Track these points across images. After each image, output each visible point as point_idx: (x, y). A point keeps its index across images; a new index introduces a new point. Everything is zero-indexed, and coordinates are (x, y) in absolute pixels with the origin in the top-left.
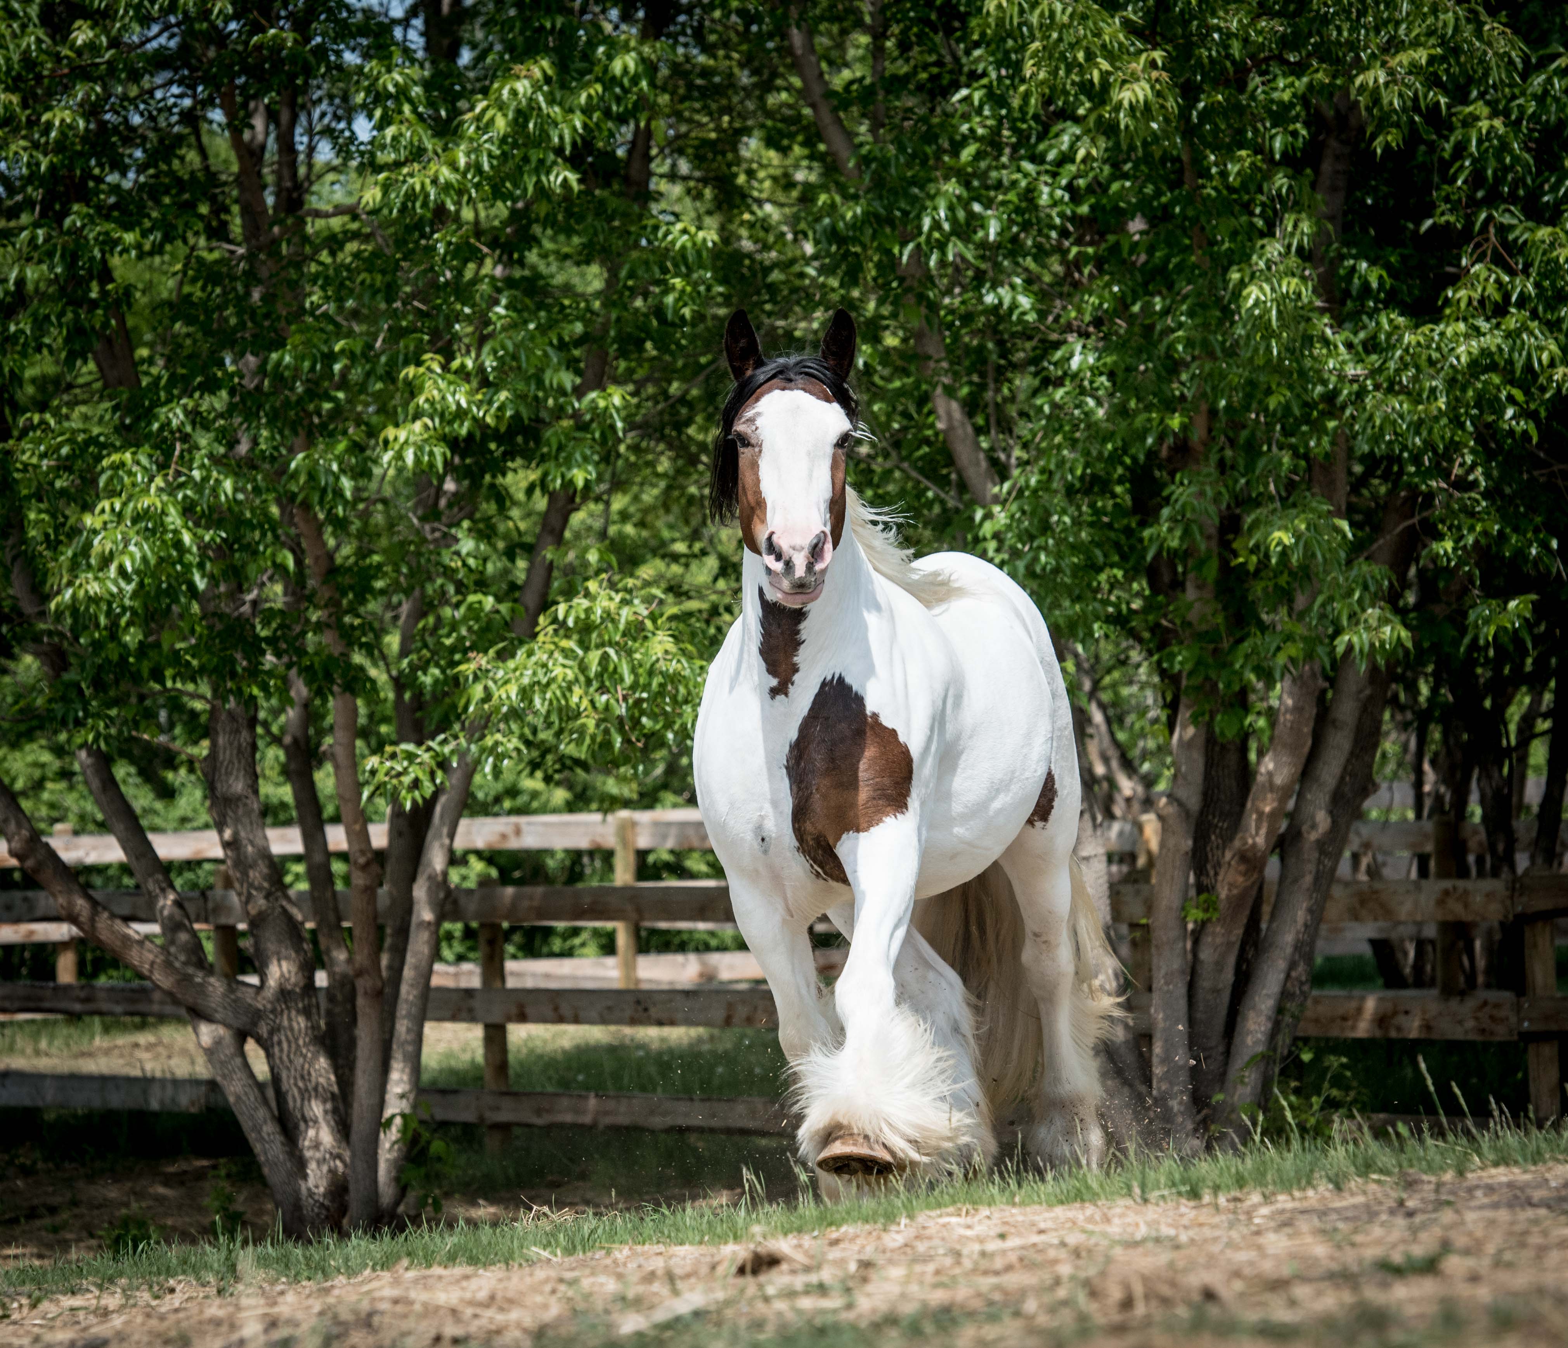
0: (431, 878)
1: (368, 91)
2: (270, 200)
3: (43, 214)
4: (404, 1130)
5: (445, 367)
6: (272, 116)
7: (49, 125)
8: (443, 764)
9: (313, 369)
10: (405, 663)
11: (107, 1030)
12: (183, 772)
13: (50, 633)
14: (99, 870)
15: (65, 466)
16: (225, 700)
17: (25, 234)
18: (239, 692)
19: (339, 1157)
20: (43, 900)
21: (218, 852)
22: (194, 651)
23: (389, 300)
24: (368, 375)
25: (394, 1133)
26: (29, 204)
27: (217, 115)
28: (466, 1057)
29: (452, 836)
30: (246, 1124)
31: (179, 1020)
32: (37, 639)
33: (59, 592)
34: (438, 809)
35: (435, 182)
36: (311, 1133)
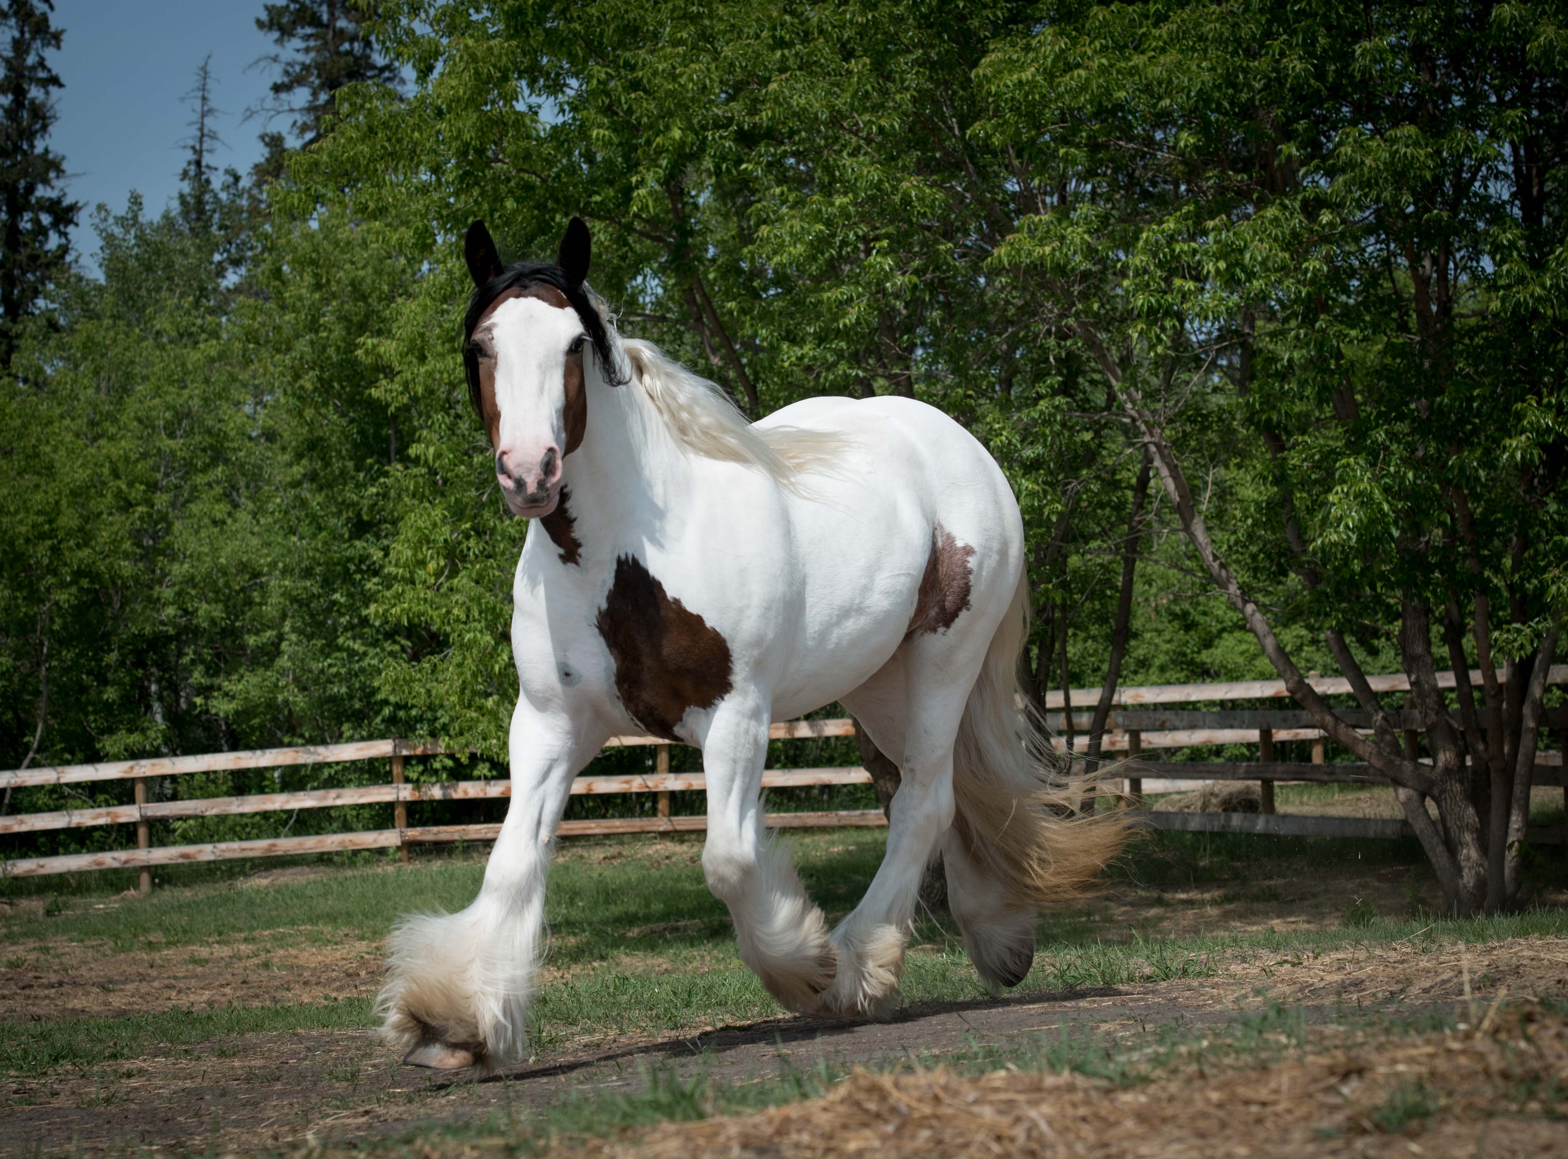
0: (1534, 702)
1: (1492, 244)
2: (1434, 308)
3: (1303, 321)
4: (1520, 850)
5: (1539, 403)
6: (1435, 261)
7: (1307, 269)
8: (1538, 635)
9: (1461, 406)
10: (1517, 577)
11: (1341, 790)
12: (1383, 639)
13: (1309, 562)
14: (1336, 697)
15: (1317, 466)
16: (1412, 600)
17: (1293, 333)
18: (1420, 596)
19: (1481, 865)
20: (1305, 716)
21: (1407, 687)
22: (1392, 572)
23: (1505, 364)
24: (1493, 408)
25: (1514, 852)
26: (1295, 315)
27: (1403, 261)
28: (1553, 806)
29: (1545, 678)
30: (1427, 847)
31: (1385, 785)
32: (1301, 566)
33: (1314, 540)
34: (1537, 662)
35: (1532, 296)
36: (1465, 851)
